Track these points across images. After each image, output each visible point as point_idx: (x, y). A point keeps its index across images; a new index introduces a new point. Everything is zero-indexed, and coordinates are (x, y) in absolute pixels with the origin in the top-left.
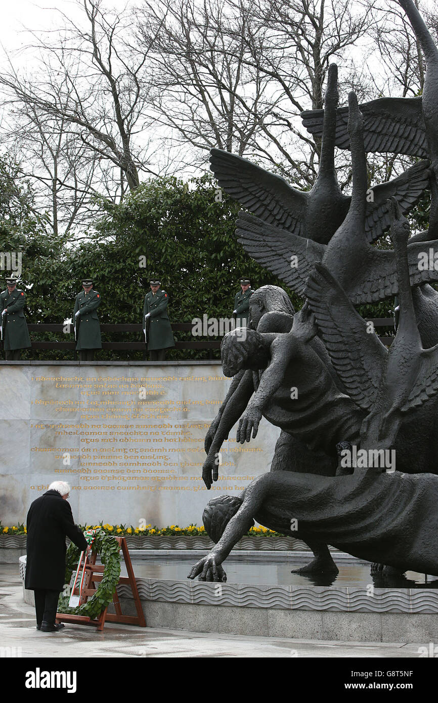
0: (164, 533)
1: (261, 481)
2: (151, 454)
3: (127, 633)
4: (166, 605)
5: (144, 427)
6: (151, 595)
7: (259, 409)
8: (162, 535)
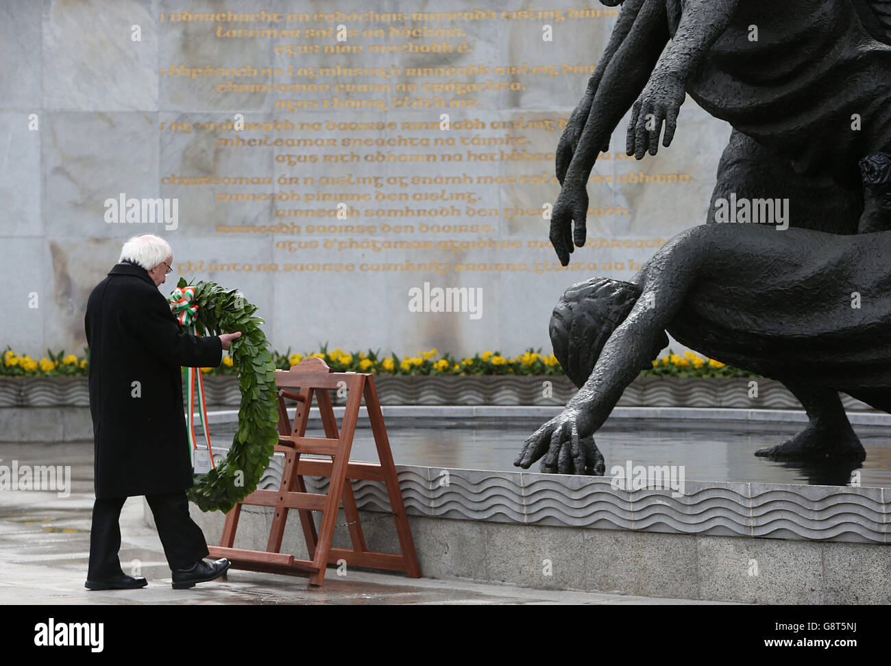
0: (467, 370)
1: (684, 247)
2: (436, 189)
3: (378, 592)
4: (466, 527)
5: (420, 128)
6: (432, 504)
7: (678, 79)
8: (463, 374)
